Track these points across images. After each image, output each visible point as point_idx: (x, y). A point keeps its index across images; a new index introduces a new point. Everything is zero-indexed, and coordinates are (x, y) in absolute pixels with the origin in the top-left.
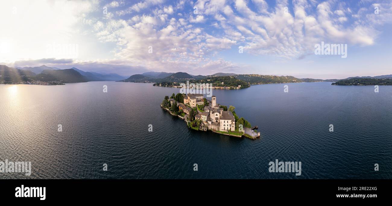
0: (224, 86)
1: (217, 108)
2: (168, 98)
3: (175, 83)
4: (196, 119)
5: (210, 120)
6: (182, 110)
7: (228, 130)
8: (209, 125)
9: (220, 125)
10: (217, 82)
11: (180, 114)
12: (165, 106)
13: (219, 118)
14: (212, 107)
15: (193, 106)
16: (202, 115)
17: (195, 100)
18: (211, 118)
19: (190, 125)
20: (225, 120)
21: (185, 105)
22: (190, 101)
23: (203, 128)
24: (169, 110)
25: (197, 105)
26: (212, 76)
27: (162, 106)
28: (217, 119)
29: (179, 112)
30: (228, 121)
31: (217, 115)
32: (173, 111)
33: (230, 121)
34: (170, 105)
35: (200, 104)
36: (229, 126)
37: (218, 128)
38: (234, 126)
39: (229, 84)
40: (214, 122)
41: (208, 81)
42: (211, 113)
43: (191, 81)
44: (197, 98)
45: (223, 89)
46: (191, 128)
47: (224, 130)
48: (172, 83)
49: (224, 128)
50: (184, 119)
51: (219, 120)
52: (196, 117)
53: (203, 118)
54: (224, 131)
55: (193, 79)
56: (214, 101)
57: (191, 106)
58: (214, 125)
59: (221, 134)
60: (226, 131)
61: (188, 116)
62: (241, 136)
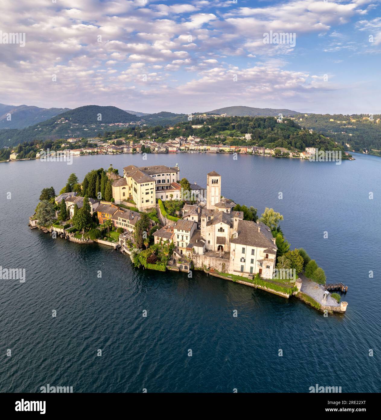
0: (254, 144)
1: (225, 210)
2: (54, 195)
3: (70, 140)
4: (156, 241)
5: (201, 244)
6: (110, 221)
7: (251, 272)
8: (197, 255)
9: (229, 258)
10: (229, 132)
11: (103, 234)
12: (46, 220)
13: (228, 239)
14: (208, 207)
15: (146, 205)
16: (175, 231)
17: (152, 185)
18: (204, 238)
19: (141, 260)
20: (244, 246)
21: (117, 205)
22: (135, 190)
23: (178, 265)
24: (62, 231)
25: (157, 202)
26: (208, 114)
27: (33, 224)
28: (220, 241)
29: (101, 229)
30: (253, 250)
31: (221, 230)
32: (77, 232)
33: (260, 252)
34: (66, 215)
35: (169, 199)
36: (256, 263)
37: (224, 266)
38: (272, 265)
39: (272, 140)
40: (211, 251)
41: (196, 129)
42: (203, 224)
43: (133, 129)
44: (157, 178)
45: (246, 153)
46: (142, 266)
47: (242, 271)
48: (61, 143)
49: (242, 267)
50: (119, 248)
51: (226, 245)
52: (156, 238)
53: (180, 237)
54: (240, 274)
55: (139, 123)
56: (213, 189)
57: (138, 206)
58: (210, 256)
59: (231, 281)
60: (246, 275)
61: (131, 237)
62: (288, 296)
